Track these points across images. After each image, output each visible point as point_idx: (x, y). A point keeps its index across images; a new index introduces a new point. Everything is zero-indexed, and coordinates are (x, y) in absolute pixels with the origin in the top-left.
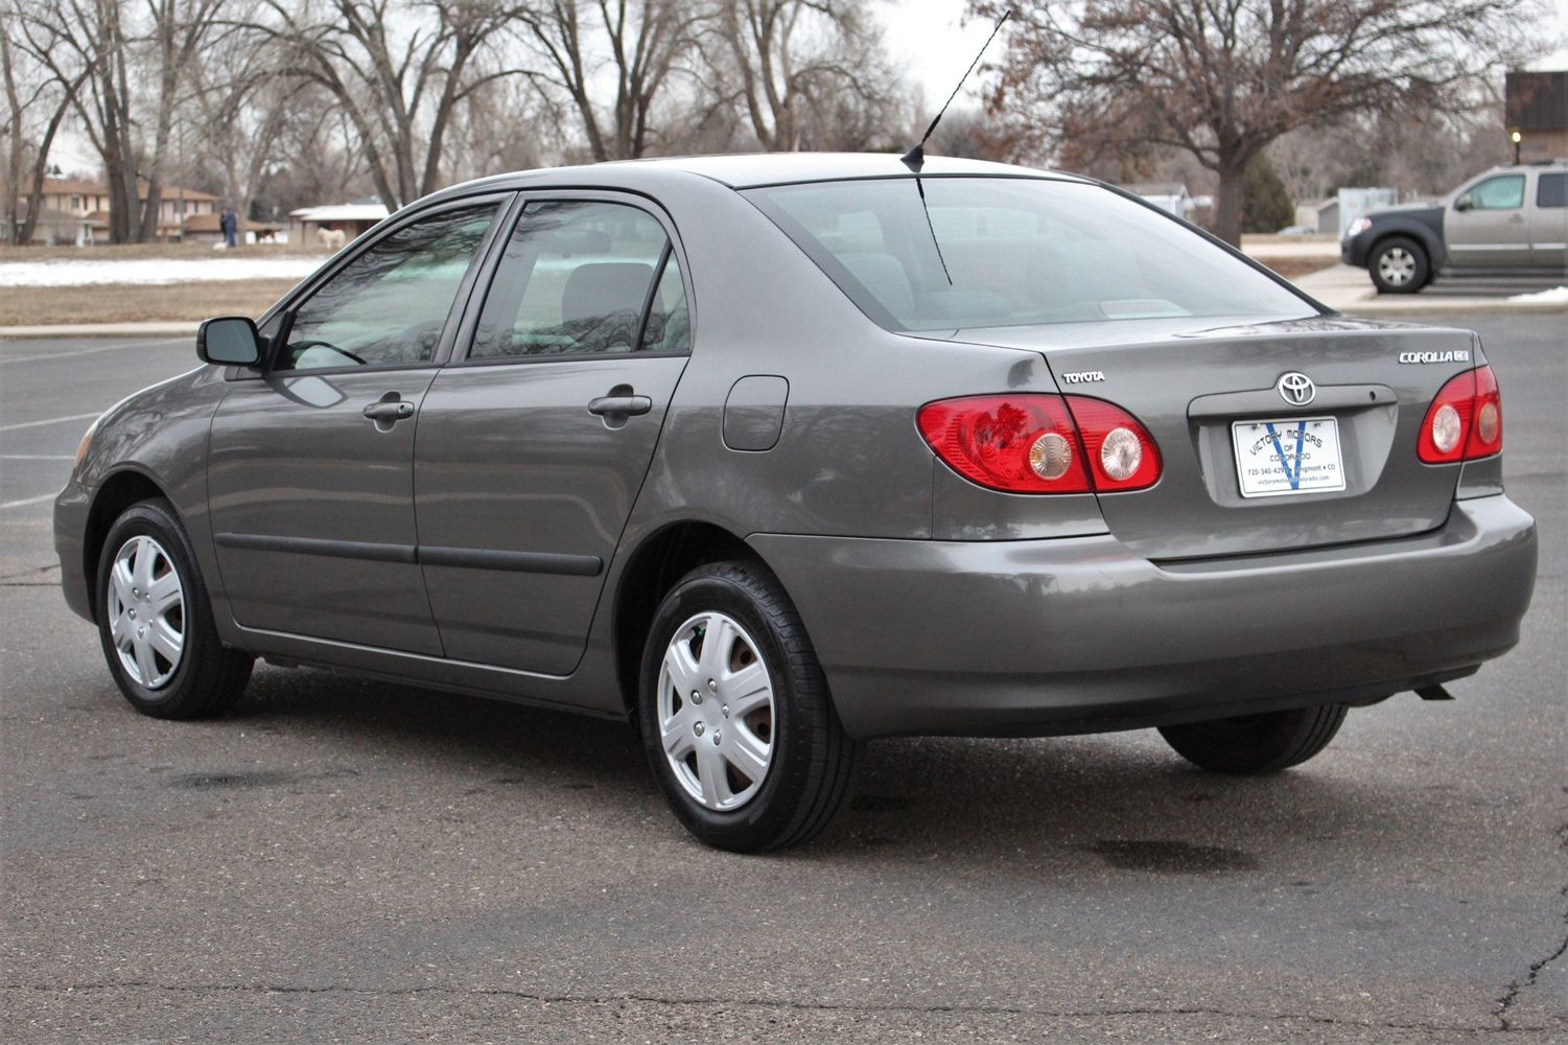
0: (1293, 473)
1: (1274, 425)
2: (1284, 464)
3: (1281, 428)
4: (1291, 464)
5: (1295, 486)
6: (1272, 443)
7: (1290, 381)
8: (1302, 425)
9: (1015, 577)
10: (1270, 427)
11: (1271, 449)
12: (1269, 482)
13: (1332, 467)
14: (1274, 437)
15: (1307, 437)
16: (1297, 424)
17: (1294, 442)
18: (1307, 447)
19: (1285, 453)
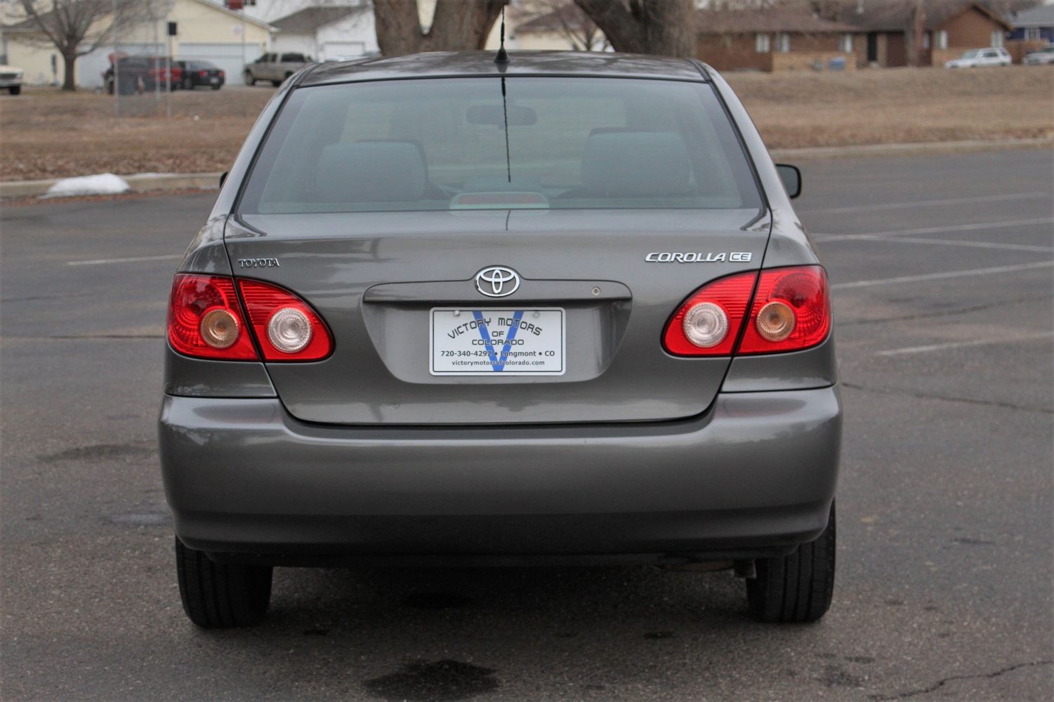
0: (498, 357)
1: (483, 312)
2: (490, 349)
3: (491, 315)
4: (498, 349)
5: (498, 368)
6: (477, 329)
7: (489, 274)
8: (519, 315)
9: (190, 430)
10: (478, 315)
11: (476, 334)
12: (466, 363)
13: (552, 353)
14: (481, 324)
15: (524, 325)
16: (513, 313)
17: (506, 329)
18: (520, 334)
19: (492, 338)
